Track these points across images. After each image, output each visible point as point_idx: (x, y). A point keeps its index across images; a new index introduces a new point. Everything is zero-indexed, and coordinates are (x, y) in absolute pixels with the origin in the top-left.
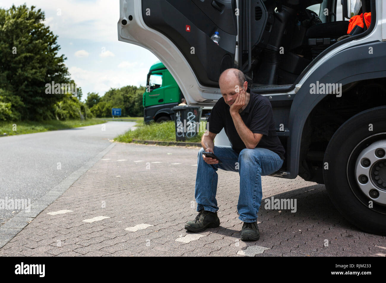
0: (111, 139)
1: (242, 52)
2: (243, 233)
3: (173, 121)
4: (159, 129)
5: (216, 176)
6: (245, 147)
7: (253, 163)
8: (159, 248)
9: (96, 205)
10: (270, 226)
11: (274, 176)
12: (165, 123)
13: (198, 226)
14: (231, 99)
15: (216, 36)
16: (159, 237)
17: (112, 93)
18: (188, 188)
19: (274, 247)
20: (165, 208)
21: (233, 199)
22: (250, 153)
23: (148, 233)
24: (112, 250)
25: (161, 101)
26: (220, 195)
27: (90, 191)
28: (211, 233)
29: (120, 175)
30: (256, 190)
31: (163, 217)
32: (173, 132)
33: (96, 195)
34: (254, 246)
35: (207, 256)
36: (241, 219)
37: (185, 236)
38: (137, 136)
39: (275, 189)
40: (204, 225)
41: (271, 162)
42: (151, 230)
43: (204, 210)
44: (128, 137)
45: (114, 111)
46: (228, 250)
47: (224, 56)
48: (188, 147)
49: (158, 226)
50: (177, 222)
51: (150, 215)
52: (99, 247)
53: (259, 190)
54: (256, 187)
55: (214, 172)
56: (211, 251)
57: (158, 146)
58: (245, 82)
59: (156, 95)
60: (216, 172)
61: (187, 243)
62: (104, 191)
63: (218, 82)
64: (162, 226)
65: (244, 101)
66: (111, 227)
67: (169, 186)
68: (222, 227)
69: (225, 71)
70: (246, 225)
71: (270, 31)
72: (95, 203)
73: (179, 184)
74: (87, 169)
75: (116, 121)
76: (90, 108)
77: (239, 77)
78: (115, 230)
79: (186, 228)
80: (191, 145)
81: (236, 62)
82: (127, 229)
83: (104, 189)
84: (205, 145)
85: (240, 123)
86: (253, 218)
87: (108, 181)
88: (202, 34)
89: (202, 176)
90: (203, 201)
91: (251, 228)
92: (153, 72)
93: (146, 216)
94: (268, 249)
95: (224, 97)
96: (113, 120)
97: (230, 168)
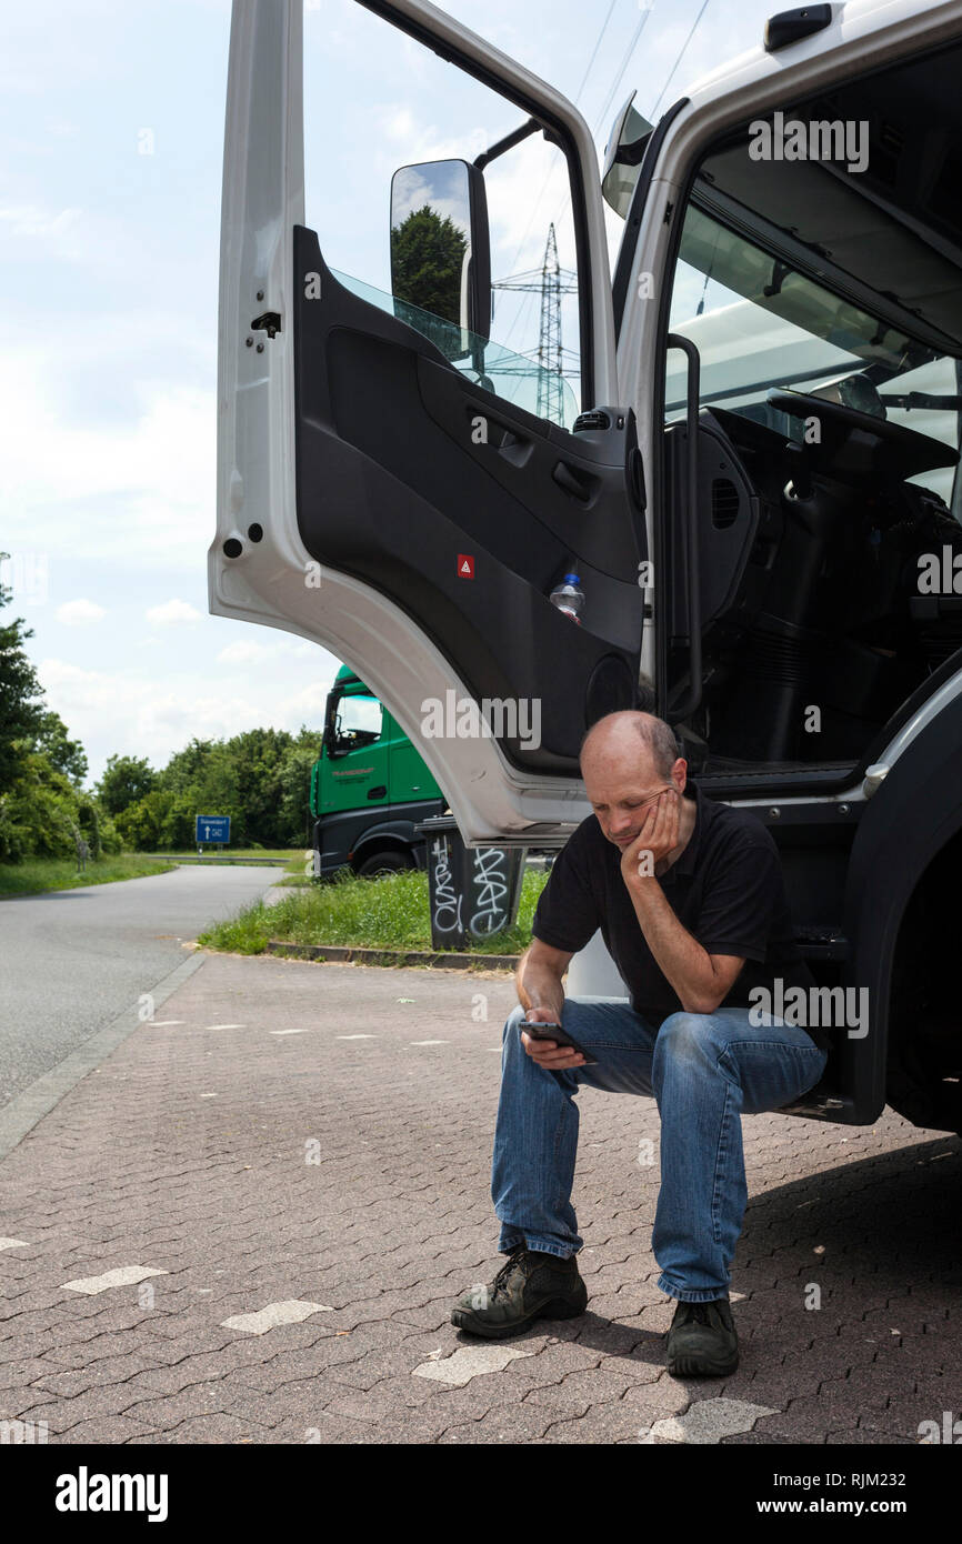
0: (189, 939)
1: (669, 643)
2: (675, 1346)
3: (422, 871)
4: (369, 902)
5: (571, 1115)
6: (677, 1007)
7: (708, 1067)
8: (349, 1408)
9: (117, 1219)
10: (782, 1314)
11: (795, 1115)
12: (393, 879)
13: (503, 1313)
14: (626, 823)
15: (569, 590)
16: (351, 1357)
17: (196, 760)
18: (470, 1145)
19: (793, 1405)
20: (378, 1233)
21: (640, 1194)
22: (699, 1032)
23: (311, 1341)
24: (167, 1414)
25: (377, 793)
26: (591, 1176)
27: (97, 1157)
28: (554, 1340)
29: (215, 1091)
30: (722, 1173)
31: (370, 1270)
32: (420, 913)
33: (120, 1172)
34: (717, 1399)
35: (533, 1442)
36: (668, 1290)
37: (450, 1355)
38: (286, 927)
39: (802, 1150)
40: (526, 1308)
41: (779, 1065)
42: (324, 1329)
43: (525, 1248)
44: (252, 933)
45: (202, 827)
46: (618, 1417)
47: (600, 660)
48: (476, 974)
49: (348, 1311)
50: (422, 1294)
51: (321, 1260)
52: (119, 1397)
53: (735, 1175)
54: (721, 1161)
55: (564, 1099)
56: (548, 1421)
57: (364, 967)
58: (679, 761)
59: (360, 772)
60: (574, 1098)
61: (457, 1383)
62: (152, 1157)
63: (577, 757)
64: (367, 1311)
65: (674, 832)
66: (171, 1314)
67: (397, 1139)
68: (595, 1315)
69: (604, 721)
70: (689, 1313)
71: (769, 567)
72: (114, 1208)
73: (437, 1130)
74: (92, 1066)
75: (209, 862)
76: (113, 816)
77: (655, 744)
78: (183, 1324)
79: (455, 1322)
80: (490, 964)
81: (644, 678)
82: (232, 1323)
83: (151, 1147)
84: (530, 996)
85: (659, 914)
86: (715, 1285)
87: (169, 1116)
88: (519, 587)
89: (521, 1117)
90: (521, 1214)
91: (705, 1324)
92: (347, 686)
93: (306, 1269)
94: (773, 1412)
95: (600, 815)
96: (200, 862)
97: (626, 1081)
